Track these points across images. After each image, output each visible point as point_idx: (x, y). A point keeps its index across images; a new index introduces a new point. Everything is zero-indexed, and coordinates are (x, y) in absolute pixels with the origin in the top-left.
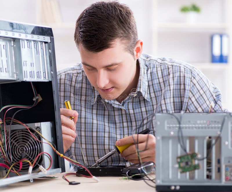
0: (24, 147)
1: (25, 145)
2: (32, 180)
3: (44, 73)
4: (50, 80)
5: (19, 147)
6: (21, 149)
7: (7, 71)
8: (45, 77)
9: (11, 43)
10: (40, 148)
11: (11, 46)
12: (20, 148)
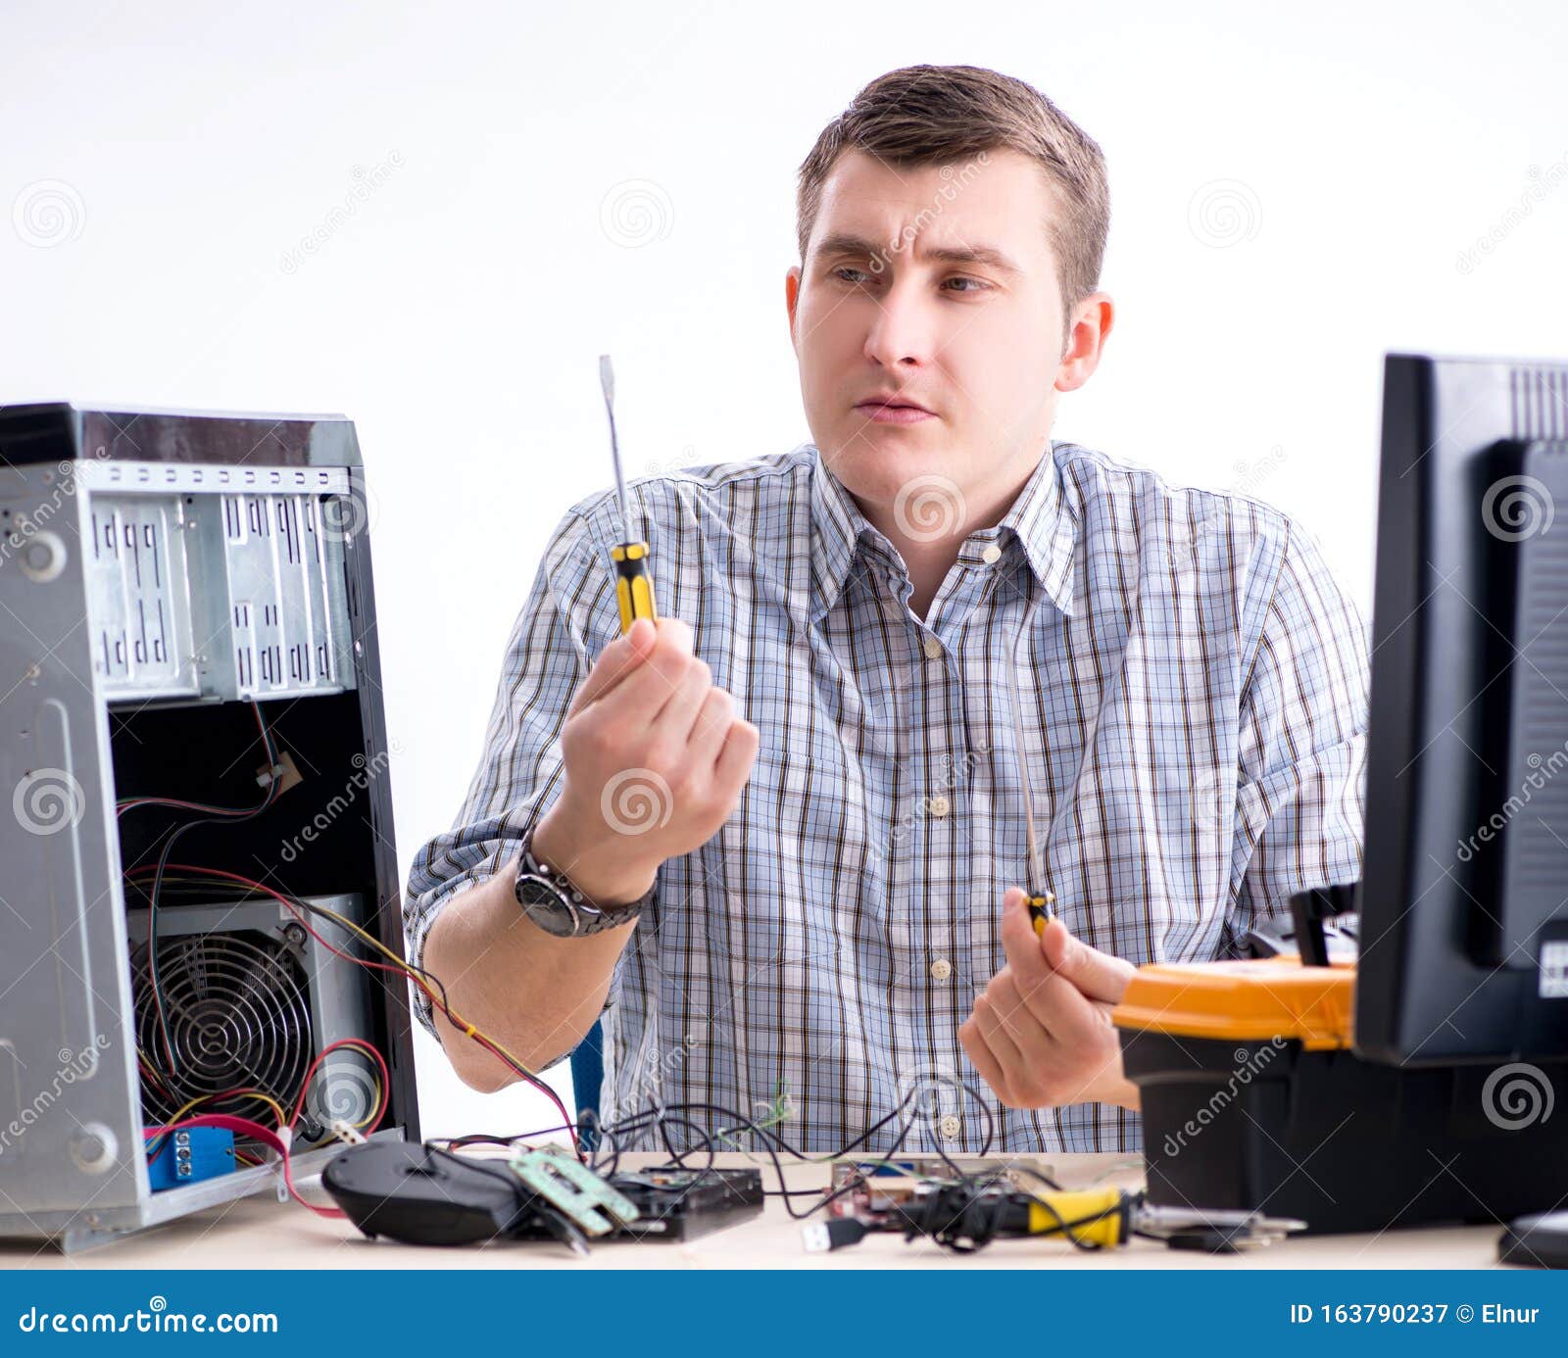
0: (221, 1020)
1: (229, 1011)
2: (283, 1193)
3: (323, 652)
4: (352, 686)
5: (194, 1022)
6: (208, 1034)
7: (161, 655)
8: (324, 674)
9: (176, 512)
10: (304, 1029)
11: (173, 525)
12: (203, 1030)
